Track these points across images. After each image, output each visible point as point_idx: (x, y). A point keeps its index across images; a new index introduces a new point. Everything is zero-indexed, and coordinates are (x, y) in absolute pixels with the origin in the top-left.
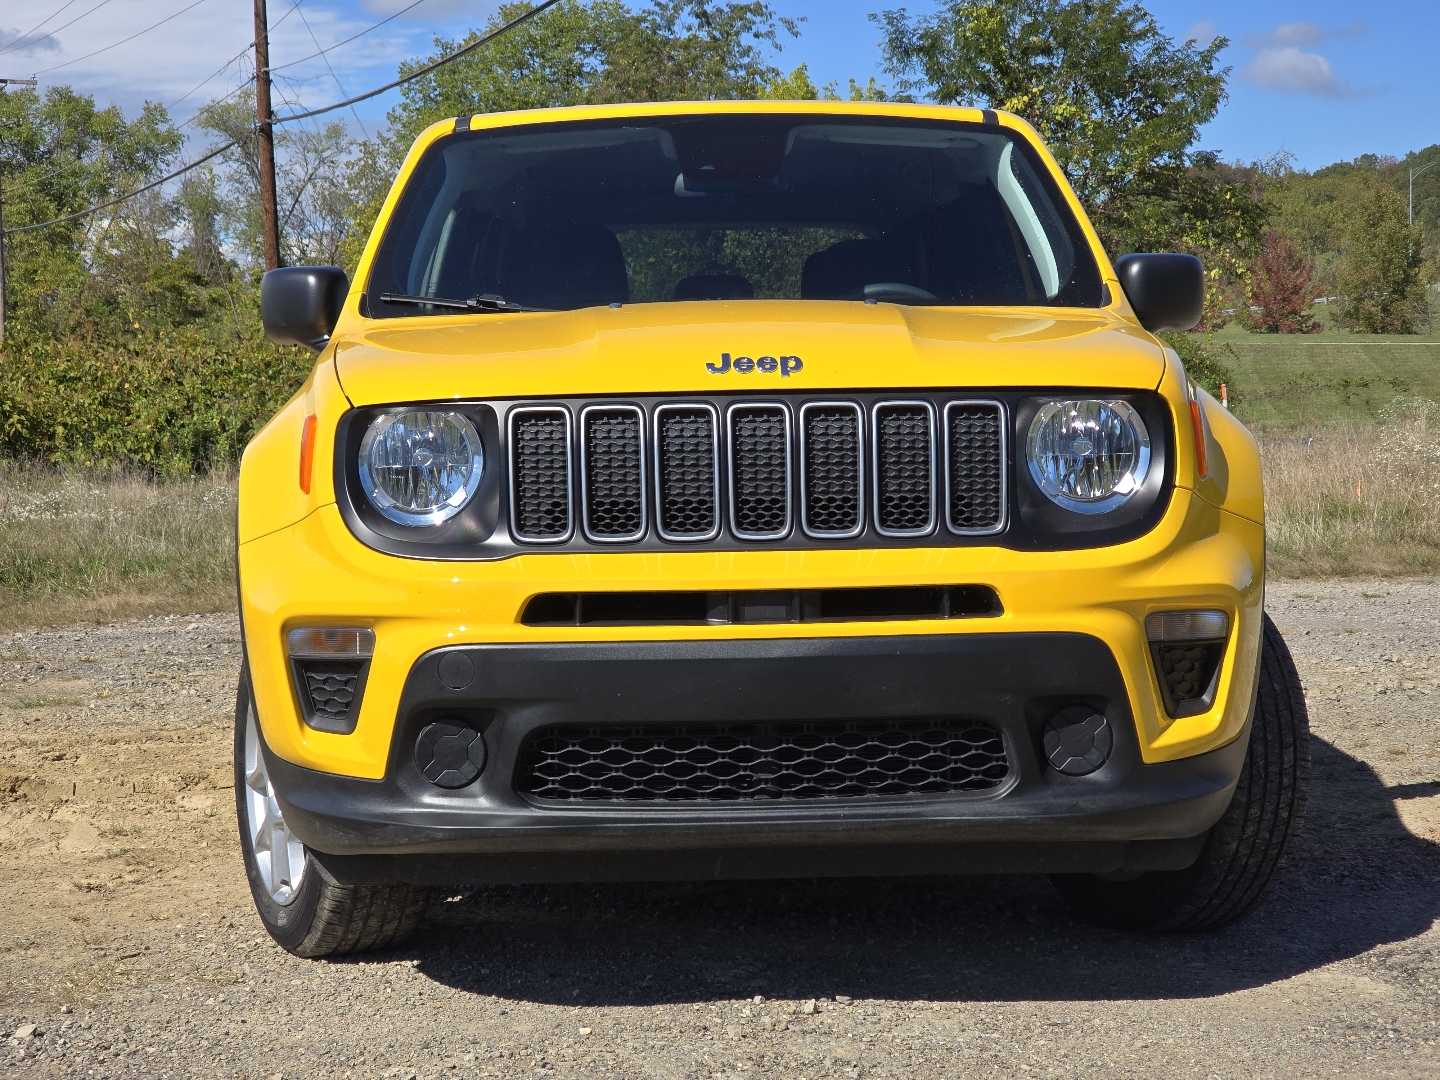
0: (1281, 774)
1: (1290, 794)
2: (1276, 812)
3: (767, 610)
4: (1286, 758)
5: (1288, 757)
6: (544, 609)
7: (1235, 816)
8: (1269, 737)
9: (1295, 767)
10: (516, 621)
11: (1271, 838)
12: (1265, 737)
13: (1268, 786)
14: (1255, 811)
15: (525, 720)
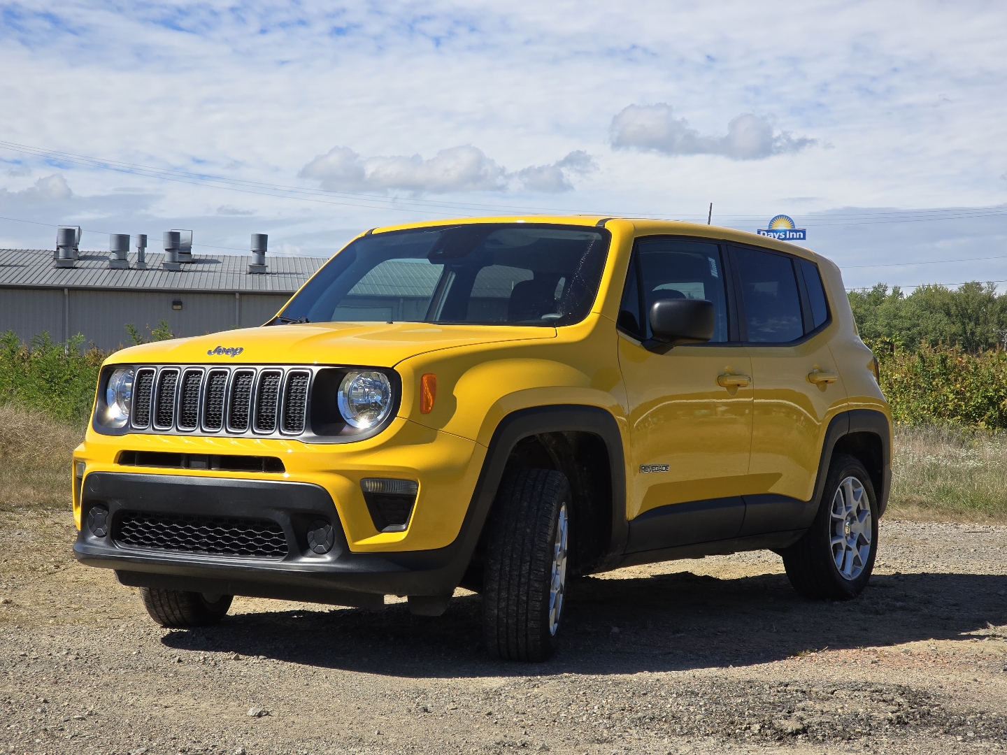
0: (520, 576)
1: (526, 588)
2: (518, 596)
3: (200, 463)
4: (524, 568)
5: (526, 567)
6: (127, 457)
7: (493, 595)
8: (515, 556)
9: (529, 573)
10: (115, 462)
11: (518, 610)
12: (512, 555)
13: (512, 582)
14: (504, 594)
15: (116, 505)
